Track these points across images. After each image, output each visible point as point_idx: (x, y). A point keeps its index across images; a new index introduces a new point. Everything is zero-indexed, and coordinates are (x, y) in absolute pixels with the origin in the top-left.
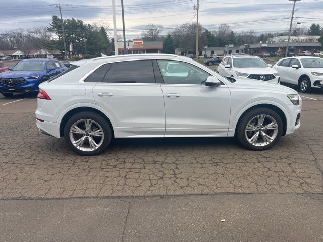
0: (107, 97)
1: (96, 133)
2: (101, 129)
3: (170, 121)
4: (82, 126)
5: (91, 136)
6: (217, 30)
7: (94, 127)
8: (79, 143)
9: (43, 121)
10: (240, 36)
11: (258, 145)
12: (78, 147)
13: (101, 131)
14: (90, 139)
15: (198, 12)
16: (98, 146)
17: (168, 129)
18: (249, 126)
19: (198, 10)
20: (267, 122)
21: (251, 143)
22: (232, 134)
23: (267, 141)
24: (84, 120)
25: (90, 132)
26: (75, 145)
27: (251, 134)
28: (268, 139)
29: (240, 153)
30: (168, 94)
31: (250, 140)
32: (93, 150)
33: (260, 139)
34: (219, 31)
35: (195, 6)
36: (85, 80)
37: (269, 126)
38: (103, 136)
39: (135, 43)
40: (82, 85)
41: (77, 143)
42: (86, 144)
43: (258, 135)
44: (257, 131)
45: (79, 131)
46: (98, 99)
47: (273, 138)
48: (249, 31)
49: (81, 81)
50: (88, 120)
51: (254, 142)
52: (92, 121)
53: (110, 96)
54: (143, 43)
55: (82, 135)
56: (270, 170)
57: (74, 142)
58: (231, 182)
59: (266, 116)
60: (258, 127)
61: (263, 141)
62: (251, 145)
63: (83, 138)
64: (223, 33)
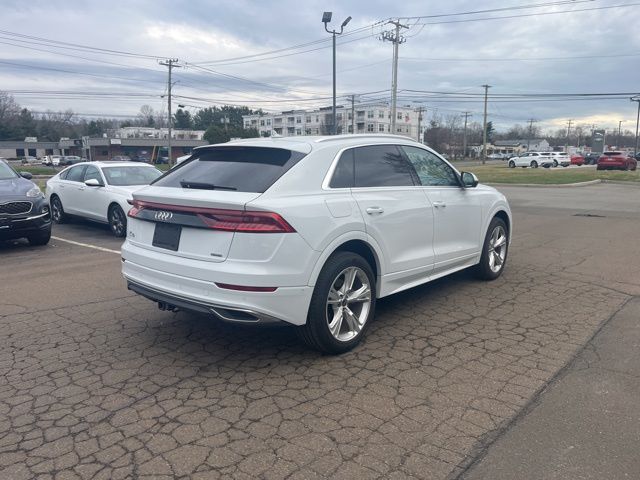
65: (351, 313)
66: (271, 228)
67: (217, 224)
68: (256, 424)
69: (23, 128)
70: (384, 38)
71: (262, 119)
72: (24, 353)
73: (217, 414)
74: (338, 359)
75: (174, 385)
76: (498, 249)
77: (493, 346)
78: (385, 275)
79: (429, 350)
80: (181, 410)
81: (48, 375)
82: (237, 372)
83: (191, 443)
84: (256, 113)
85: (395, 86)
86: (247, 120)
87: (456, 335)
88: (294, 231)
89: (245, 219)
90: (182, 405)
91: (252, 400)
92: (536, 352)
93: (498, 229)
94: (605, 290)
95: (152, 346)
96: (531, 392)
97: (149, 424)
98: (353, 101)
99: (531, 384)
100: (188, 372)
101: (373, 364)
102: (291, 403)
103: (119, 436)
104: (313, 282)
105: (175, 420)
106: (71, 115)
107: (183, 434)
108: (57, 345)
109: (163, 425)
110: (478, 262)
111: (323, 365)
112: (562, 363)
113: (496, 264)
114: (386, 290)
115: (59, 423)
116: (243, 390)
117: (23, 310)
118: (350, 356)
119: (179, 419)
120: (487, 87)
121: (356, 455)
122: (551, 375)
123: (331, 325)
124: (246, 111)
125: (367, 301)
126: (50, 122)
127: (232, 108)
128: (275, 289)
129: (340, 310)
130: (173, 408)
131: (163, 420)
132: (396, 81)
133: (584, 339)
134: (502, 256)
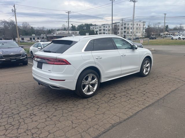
6: (21, 26)
15: (15, 13)
48: (42, 27)
64: (26, 28)
65: (91, 87)
66: (64, 63)
67: (50, 62)
68: (55, 117)
69: (32, 32)
70: (131, 1)
71: (95, 27)
72: (8, 95)
73: (46, 114)
74: (86, 99)
75: (39, 105)
76: (147, 68)
77: (133, 97)
78: (103, 76)
79: (113, 98)
80: (38, 112)
81: (10, 101)
82: (57, 102)
83: (36, 121)
84: (94, 25)
85: (134, 15)
86: (91, 27)
87: (123, 94)
88: (71, 64)
89: (57, 61)
90: (38, 111)
91: (57, 110)
92: (145, 100)
93: (147, 61)
94: (179, 81)
95: (39, 94)
96: (135, 112)
97: (28, 115)
98: (122, 21)
99: (138, 109)
100: (45, 102)
101: (95, 101)
102: (67, 111)
103: (19, 118)
104: (77, 78)
105: (34, 115)
106: (44, 28)
107: (35, 118)
108: (16, 93)
109: (31, 116)
110: (139, 71)
111: (81, 101)
112: (150, 103)
113: (146, 72)
114: (103, 80)
115: (7, 114)
116: (56, 107)
117: (12, 83)
118: (90, 99)
119: (36, 114)
120: (165, 14)
121: (76, 127)
122: (145, 106)
123: (84, 90)
124: (91, 25)
125: (97, 83)
126: (38, 30)
127: (87, 24)
128: (64, 80)
129: (87, 86)
130: (36, 111)
131: (32, 114)
132: (134, 14)
133: (162, 96)
134: (149, 70)
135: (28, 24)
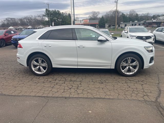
0: (48, 47)
1: (44, 65)
2: (46, 63)
3: (80, 60)
4: (37, 61)
5: (41, 66)
6: (129, 13)
7: (43, 62)
8: (36, 70)
9: (19, 58)
10: (141, 16)
11: (128, 74)
12: (35, 72)
13: (46, 64)
14: (41, 67)
15: (117, 4)
16: (45, 71)
17: (79, 64)
18: (122, 63)
19: (117, 3)
20: (133, 61)
21: (124, 72)
22: (113, 67)
23: (133, 72)
24: (38, 58)
25: (41, 64)
26: (34, 70)
27: (124, 68)
28: (133, 71)
29: (117, 77)
30: (79, 46)
31: (123, 71)
32: (42, 73)
33: (129, 70)
34: (130, 14)
35: (115, 1)
36: (39, 39)
37: (134, 64)
38: (47, 66)
39: (84, 21)
40: (37, 41)
41: (35, 69)
42: (39, 70)
43: (127, 68)
44: (127, 66)
45: (36, 63)
46: (44, 48)
47: (136, 70)
48: (147, 13)
49: (37, 39)
50: (40, 58)
51: (126, 72)
52: (42, 59)
53: (50, 46)
54: (88, 21)
55: (37, 66)
56: (130, 87)
57: (33, 69)
58: (105, 93)
59: (132, 58)
60: (128, 64)
61: (131, 72)
62: (124, 73)
63: (38, 67)
64: (132, 15)
69: (136, 18)
106: (148, 14)
126: (143, 16)
135: (135, 11)
